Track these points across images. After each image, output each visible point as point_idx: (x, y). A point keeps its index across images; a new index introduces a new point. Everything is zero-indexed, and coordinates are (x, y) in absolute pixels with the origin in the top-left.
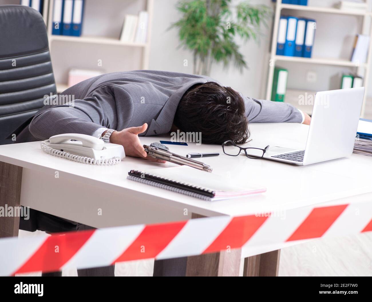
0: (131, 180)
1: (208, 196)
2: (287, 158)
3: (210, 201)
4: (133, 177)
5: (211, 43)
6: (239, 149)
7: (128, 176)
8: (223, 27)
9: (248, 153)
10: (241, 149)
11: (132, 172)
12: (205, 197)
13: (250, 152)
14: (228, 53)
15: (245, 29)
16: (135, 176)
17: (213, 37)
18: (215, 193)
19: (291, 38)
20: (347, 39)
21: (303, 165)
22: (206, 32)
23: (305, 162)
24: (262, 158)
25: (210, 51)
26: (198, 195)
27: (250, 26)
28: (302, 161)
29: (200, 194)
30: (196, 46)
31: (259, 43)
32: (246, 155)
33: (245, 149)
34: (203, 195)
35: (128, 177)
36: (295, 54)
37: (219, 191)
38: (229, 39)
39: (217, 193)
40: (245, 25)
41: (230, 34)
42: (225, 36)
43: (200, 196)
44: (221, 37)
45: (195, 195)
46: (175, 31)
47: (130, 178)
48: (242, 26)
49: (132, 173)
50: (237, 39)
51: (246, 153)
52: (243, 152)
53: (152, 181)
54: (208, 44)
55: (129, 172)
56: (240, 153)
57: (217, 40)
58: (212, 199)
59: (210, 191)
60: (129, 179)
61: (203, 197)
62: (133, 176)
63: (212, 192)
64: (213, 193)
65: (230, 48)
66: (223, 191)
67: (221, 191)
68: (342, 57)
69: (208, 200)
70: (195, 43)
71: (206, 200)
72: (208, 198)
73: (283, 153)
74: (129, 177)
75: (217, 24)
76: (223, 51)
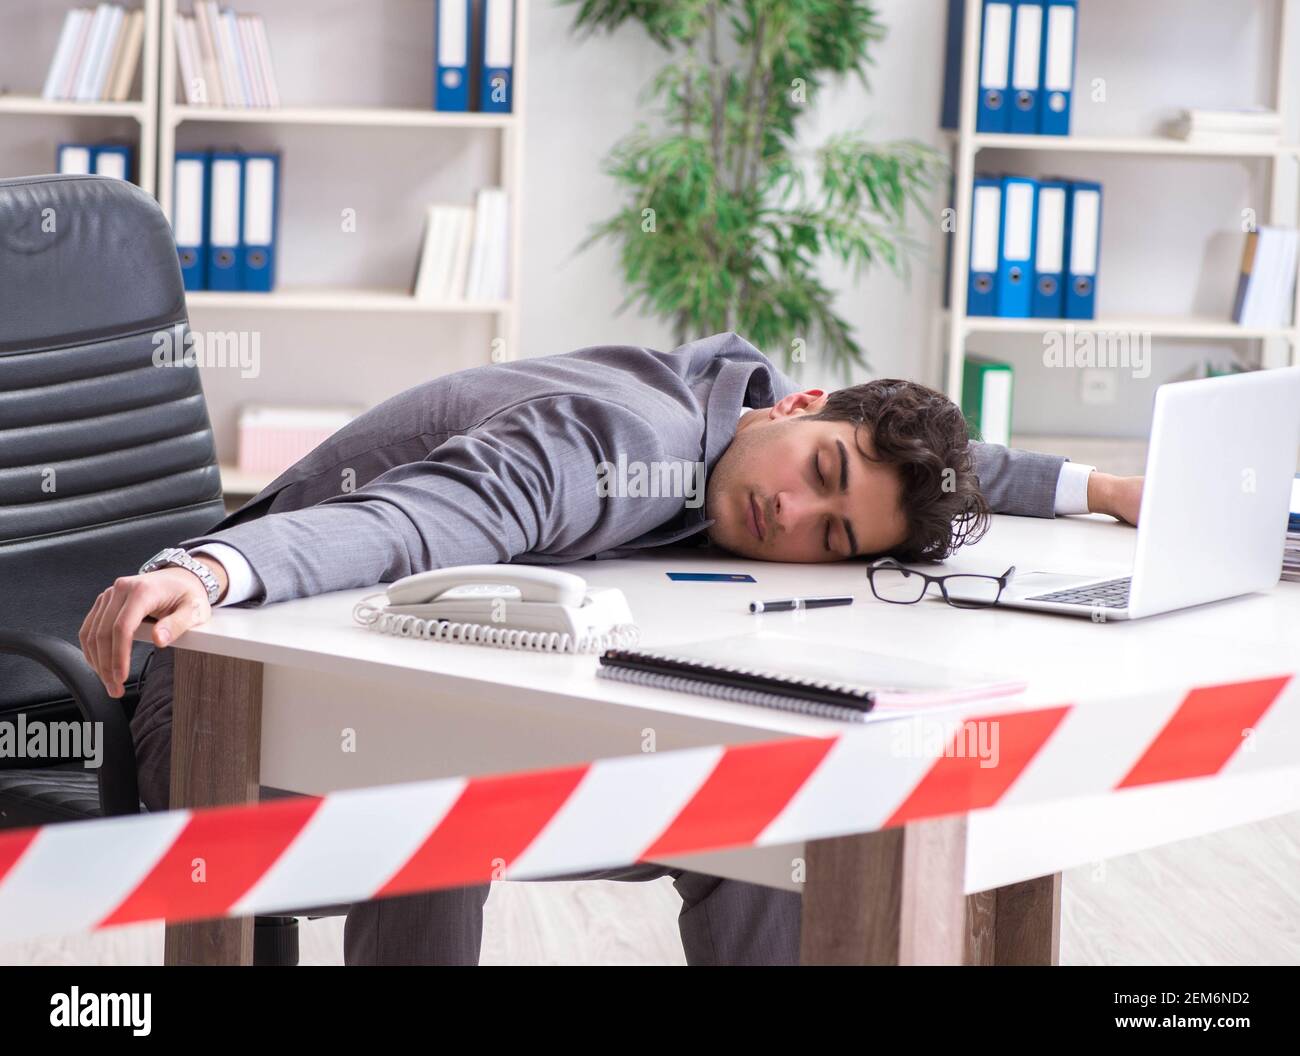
0: (610, 678)
1: (853, 707)
2: (1077, 600)
3: (861, 722)
4: (615, 669)
5: (737, 285)
6: (922, 581)
7: (600, 667)
8: (772, 227)
9: (951, 594)
10: (928, 579)
11: (610, 656)
12: (846, 713)
13: (955, 589)
14: (797, 317)
15: (855, 229)
16: (622, 667)
17: (740, 264)
18: (874, 699)
19: (1018, 250)
20: (1215, 244)
21: (1128, 620)
22: (716, 249)
23: (1133, 609)
24: (996, 606)
25: (733, 316)
26: (822, 708)
27: (869, 218)
28: (1124, 605)
29: (829, 703)
30: (686, 301)
31: (907, 275)
32: (945, 598)
33: (940, 581)
34: (836, 704)
35: (598, 671)
36: (1037, 308)
37: (888, 692)
38: (799, 267)
39: (879, 698)
40: (852, 215)
41: (804, 252)
42: (785, 258)
43: (829, 710)
44: (772, 263)
45: (814, 707)
46: (609, 250)
47: (606, 674)
48: (843, 218)
49: (612, 659)
50: (827, 267)
51: (944, 591)
52: (934, 589)
53: (675, 676)
54: (725, 290)
55: (603, 655)
56: (926, 596)
57: (756, 274)
58: (868, 717)
59: (860, 692)
60: (604, 677)
61: (837, 711)
62: (614, 665)
63: (867, 694)
64: (870, 697)
65: (803, 301)
66: (897, 692)
67: (892, 689)
68: (1203, 309)
69: (856, 720)
70: (680, 290)
71: (847, 720)
72: (853, 714)
73: (1062, 589)
74: (604, 670)
75: (753, 219)
76: (779, 311)
